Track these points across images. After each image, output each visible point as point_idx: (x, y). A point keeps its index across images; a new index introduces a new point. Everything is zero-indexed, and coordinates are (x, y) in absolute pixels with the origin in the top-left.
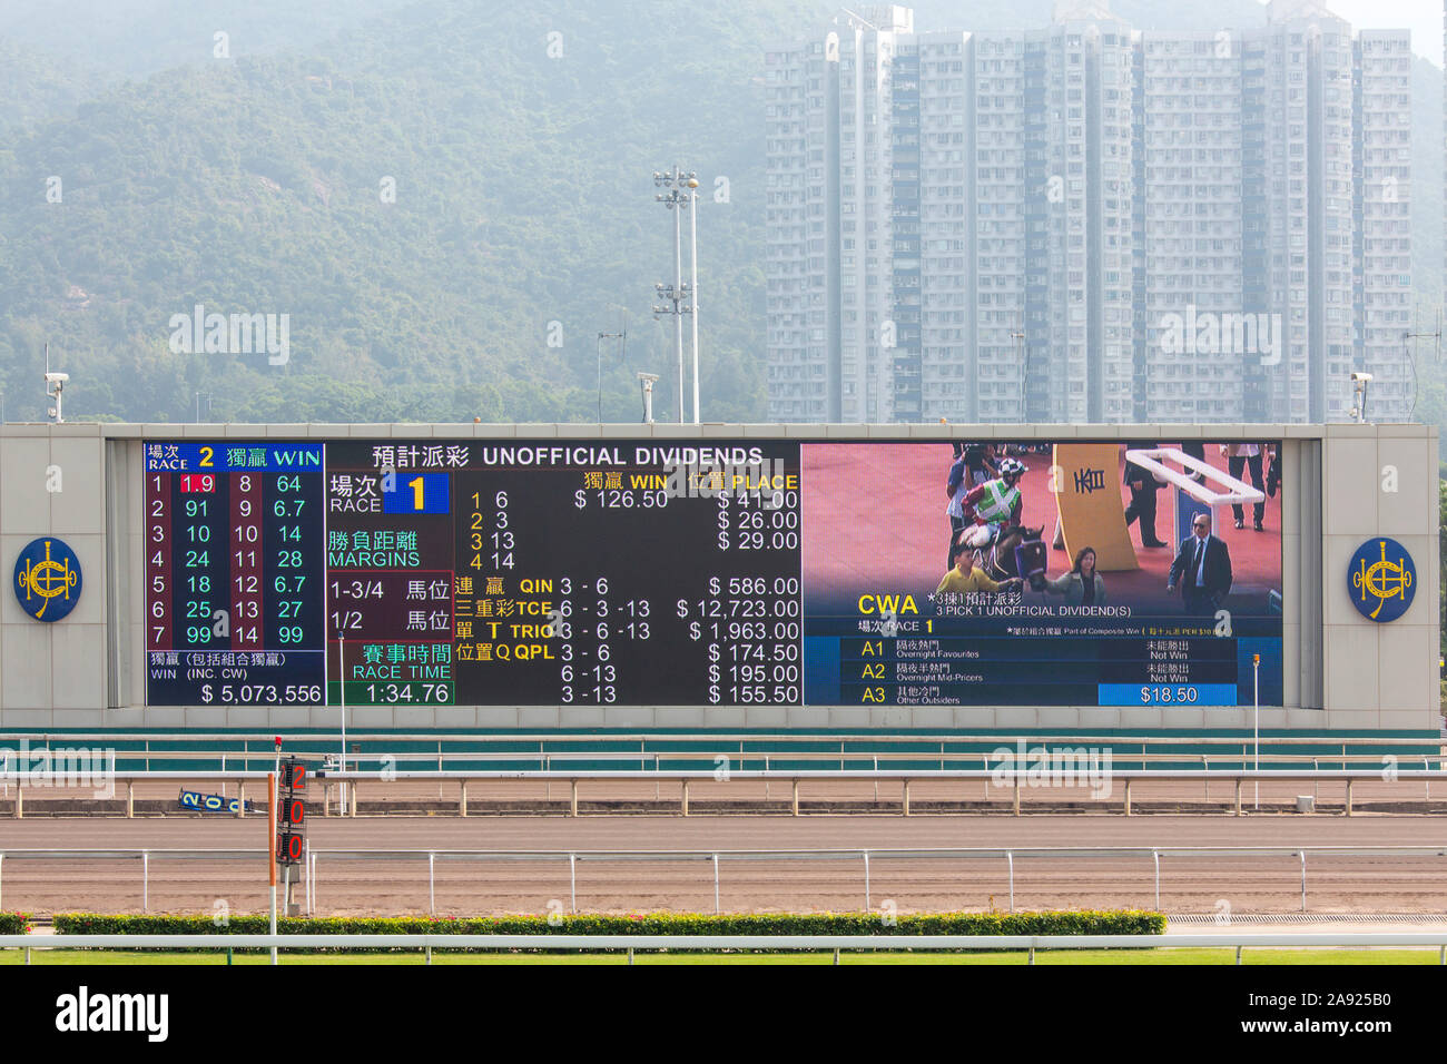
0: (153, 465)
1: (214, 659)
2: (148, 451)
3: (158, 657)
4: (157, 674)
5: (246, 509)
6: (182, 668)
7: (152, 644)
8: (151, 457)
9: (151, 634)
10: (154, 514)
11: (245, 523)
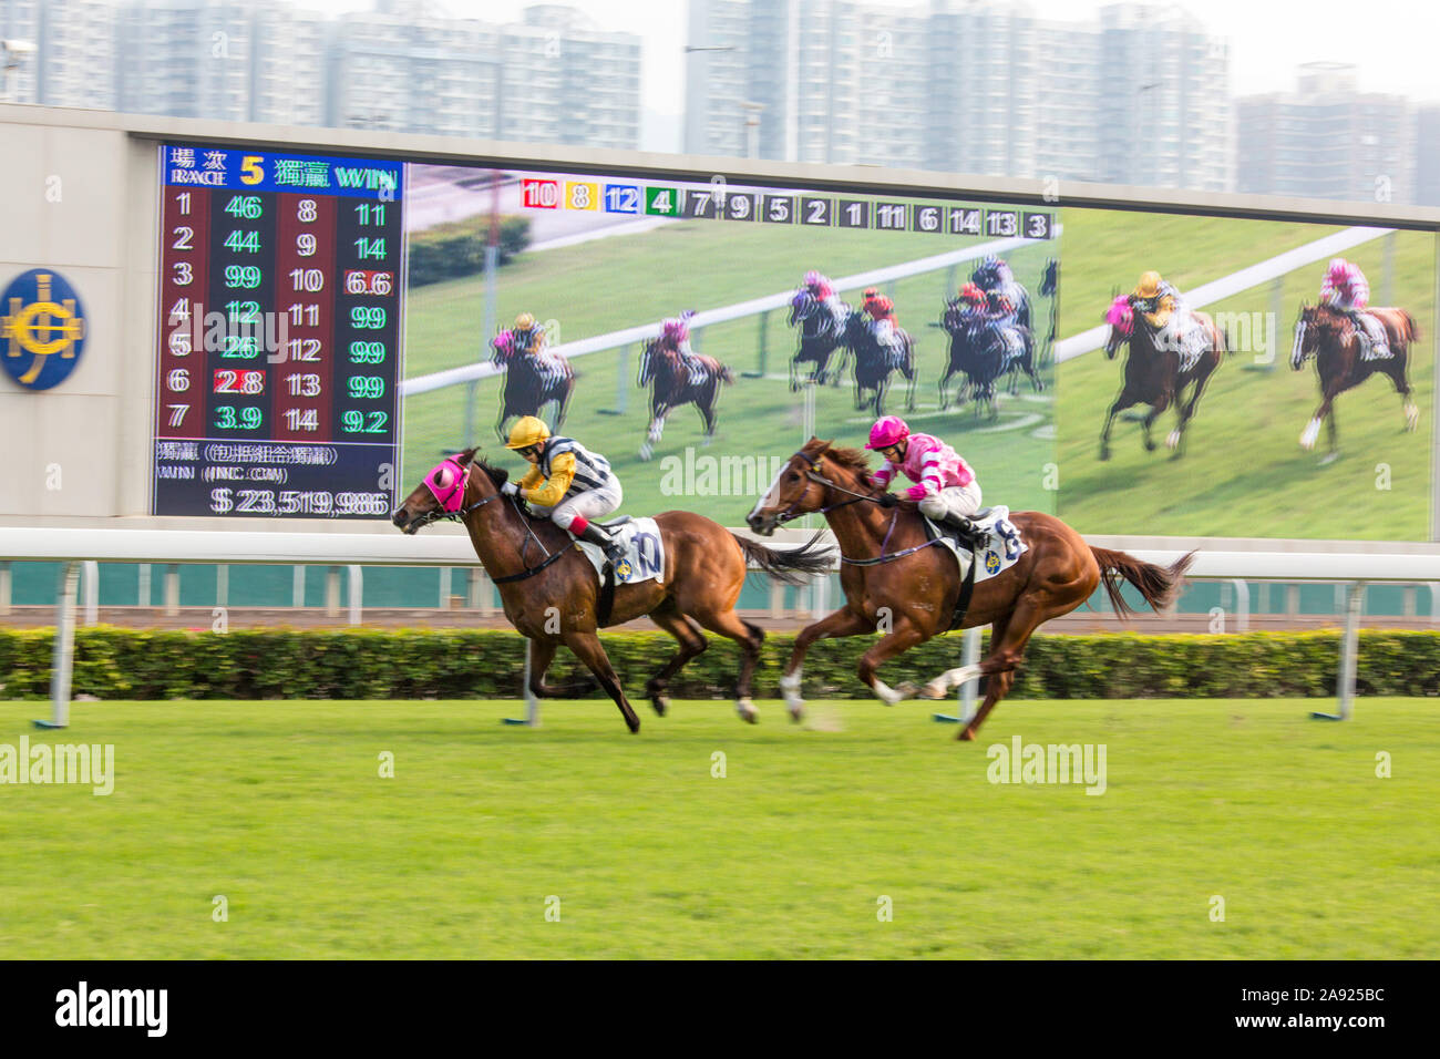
0: (178, 177)
1: (243, 453)
2: (169, 157)
3: (169, 450)
4: (169, 473)
5: (308, 245)
6: (200, 465)
7: (165, 429)
8: (175, 166)
9: (164, 414)
10: (176, 246)
11: (307, 264)
